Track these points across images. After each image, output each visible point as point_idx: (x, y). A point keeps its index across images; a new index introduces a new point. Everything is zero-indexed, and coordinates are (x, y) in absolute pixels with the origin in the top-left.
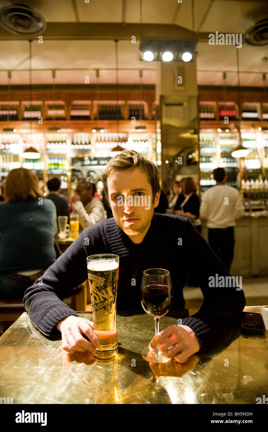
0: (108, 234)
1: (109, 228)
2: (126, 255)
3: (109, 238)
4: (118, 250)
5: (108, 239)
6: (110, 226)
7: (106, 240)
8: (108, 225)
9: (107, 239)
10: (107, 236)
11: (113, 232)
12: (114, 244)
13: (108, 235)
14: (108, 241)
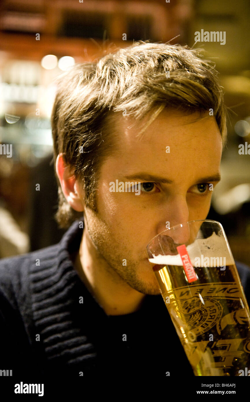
0: (35, 297)
1: (35, 281)
2: (89, 356)
3: (39, 309)
4: (66, 342)
5: (35, 313)
6: (40, 274)
7: (30, 316)
8: (35, 272)
9: (33, 312)
10: (32, 303)
11: (48, 291)
12: (54, 326)
13: (33, 300)
14: (35, 318)
